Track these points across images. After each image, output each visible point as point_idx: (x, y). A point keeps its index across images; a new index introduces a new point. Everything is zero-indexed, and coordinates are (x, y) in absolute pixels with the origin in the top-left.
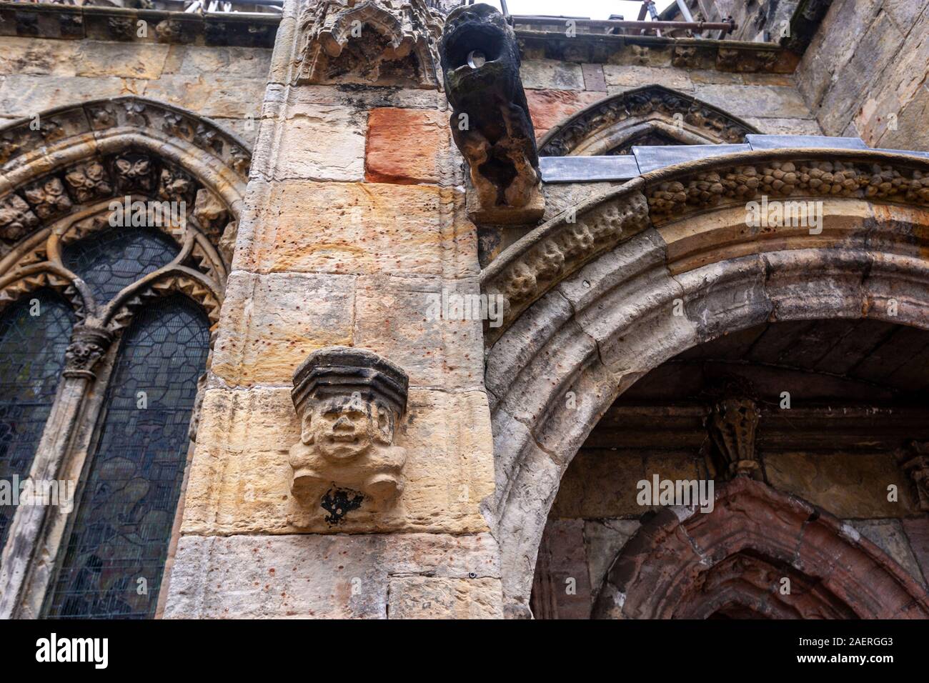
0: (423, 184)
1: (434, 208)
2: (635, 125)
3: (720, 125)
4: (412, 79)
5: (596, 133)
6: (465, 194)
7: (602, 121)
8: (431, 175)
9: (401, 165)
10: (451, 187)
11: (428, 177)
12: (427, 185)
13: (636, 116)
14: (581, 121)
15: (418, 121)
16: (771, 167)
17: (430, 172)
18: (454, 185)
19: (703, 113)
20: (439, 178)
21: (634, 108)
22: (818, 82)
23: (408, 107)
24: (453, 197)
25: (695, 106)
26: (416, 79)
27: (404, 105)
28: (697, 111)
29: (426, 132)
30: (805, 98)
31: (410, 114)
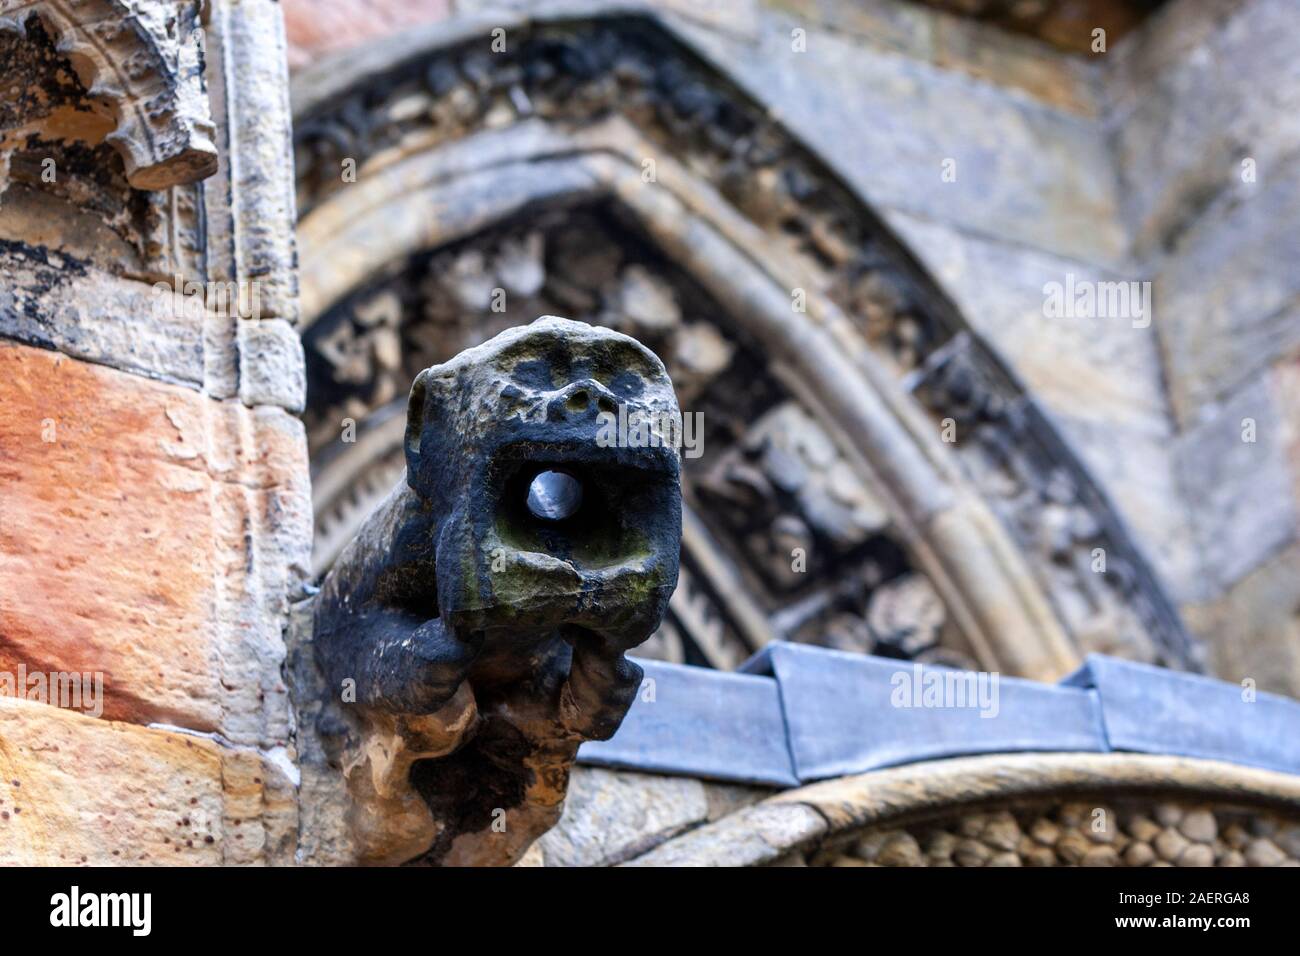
0: (167, 727)
1: (209, 840)
2: (538, 159)
3: (836, 246)
4: (122, 232)
5: (393, 165)
6: (298, 789)
7: (425, 120)
8: (195, 695)
9: (99, 633)
10: (253, 750)
11: (185, 704)
12: (184, 734)
13: (549, 119)
14: (353, 112)
15: (145, 439)
16: (1153, 818)
17: (195, 681)
18: (263, 746)
19: (788, 177)
20: (217, 709)
21: (546, 87)
22: (1185, 154)
23: (104, 361)
24: (264, 802)
25: (766, 145)
26: (135, 237)
27: (94, 352)
28: (768, 164)
29: (173, 494)
30: (1123, 186)
31: (116, 399)
